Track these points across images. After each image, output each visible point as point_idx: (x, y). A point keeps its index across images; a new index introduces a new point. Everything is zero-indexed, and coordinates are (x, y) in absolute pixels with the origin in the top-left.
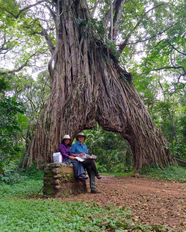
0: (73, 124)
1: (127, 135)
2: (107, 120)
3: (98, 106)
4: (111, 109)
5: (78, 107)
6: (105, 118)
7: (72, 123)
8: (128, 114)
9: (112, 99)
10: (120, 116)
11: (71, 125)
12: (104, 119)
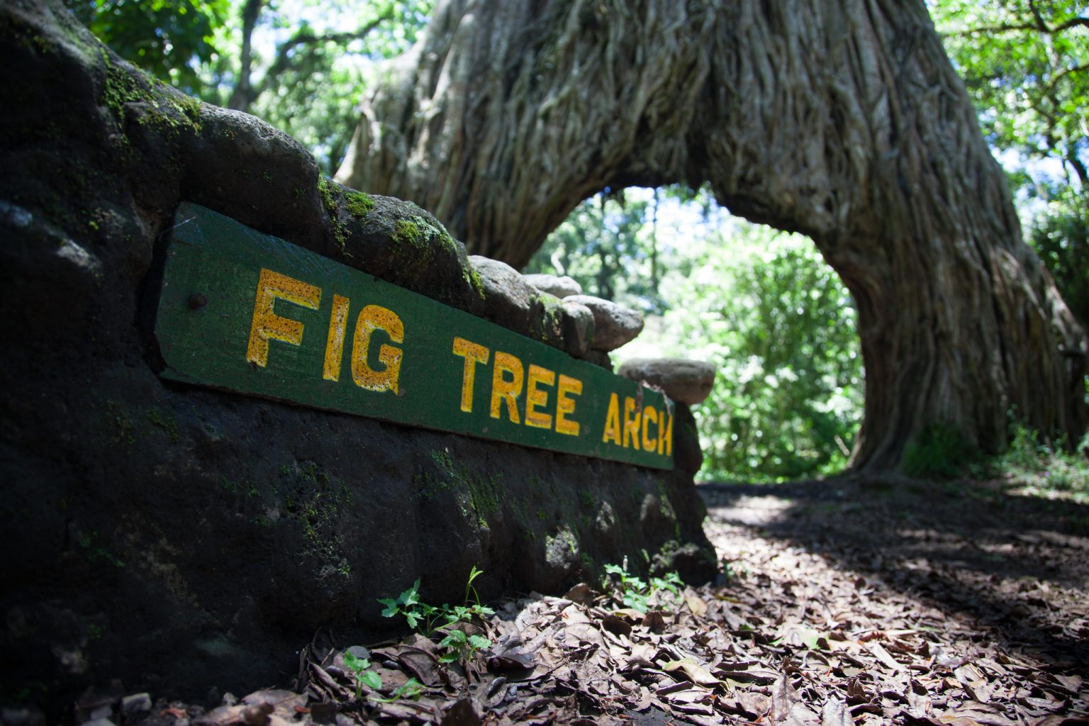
0: (562, 136)
1: (854, 258)
2: (751, 157)
3: (713, 67)
4: (780, 98)
5: (598, 49)
6: (740, 141)
7: (553, 132)
8: (882, 137)
9: (794, 44)
10: (832, 144)
11: (545, 141)
12: (734, 147)
